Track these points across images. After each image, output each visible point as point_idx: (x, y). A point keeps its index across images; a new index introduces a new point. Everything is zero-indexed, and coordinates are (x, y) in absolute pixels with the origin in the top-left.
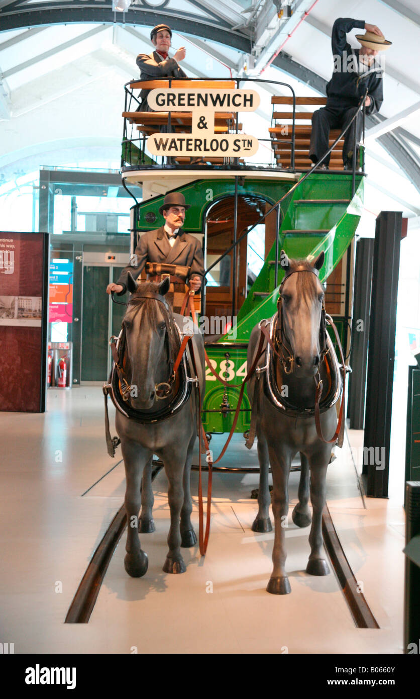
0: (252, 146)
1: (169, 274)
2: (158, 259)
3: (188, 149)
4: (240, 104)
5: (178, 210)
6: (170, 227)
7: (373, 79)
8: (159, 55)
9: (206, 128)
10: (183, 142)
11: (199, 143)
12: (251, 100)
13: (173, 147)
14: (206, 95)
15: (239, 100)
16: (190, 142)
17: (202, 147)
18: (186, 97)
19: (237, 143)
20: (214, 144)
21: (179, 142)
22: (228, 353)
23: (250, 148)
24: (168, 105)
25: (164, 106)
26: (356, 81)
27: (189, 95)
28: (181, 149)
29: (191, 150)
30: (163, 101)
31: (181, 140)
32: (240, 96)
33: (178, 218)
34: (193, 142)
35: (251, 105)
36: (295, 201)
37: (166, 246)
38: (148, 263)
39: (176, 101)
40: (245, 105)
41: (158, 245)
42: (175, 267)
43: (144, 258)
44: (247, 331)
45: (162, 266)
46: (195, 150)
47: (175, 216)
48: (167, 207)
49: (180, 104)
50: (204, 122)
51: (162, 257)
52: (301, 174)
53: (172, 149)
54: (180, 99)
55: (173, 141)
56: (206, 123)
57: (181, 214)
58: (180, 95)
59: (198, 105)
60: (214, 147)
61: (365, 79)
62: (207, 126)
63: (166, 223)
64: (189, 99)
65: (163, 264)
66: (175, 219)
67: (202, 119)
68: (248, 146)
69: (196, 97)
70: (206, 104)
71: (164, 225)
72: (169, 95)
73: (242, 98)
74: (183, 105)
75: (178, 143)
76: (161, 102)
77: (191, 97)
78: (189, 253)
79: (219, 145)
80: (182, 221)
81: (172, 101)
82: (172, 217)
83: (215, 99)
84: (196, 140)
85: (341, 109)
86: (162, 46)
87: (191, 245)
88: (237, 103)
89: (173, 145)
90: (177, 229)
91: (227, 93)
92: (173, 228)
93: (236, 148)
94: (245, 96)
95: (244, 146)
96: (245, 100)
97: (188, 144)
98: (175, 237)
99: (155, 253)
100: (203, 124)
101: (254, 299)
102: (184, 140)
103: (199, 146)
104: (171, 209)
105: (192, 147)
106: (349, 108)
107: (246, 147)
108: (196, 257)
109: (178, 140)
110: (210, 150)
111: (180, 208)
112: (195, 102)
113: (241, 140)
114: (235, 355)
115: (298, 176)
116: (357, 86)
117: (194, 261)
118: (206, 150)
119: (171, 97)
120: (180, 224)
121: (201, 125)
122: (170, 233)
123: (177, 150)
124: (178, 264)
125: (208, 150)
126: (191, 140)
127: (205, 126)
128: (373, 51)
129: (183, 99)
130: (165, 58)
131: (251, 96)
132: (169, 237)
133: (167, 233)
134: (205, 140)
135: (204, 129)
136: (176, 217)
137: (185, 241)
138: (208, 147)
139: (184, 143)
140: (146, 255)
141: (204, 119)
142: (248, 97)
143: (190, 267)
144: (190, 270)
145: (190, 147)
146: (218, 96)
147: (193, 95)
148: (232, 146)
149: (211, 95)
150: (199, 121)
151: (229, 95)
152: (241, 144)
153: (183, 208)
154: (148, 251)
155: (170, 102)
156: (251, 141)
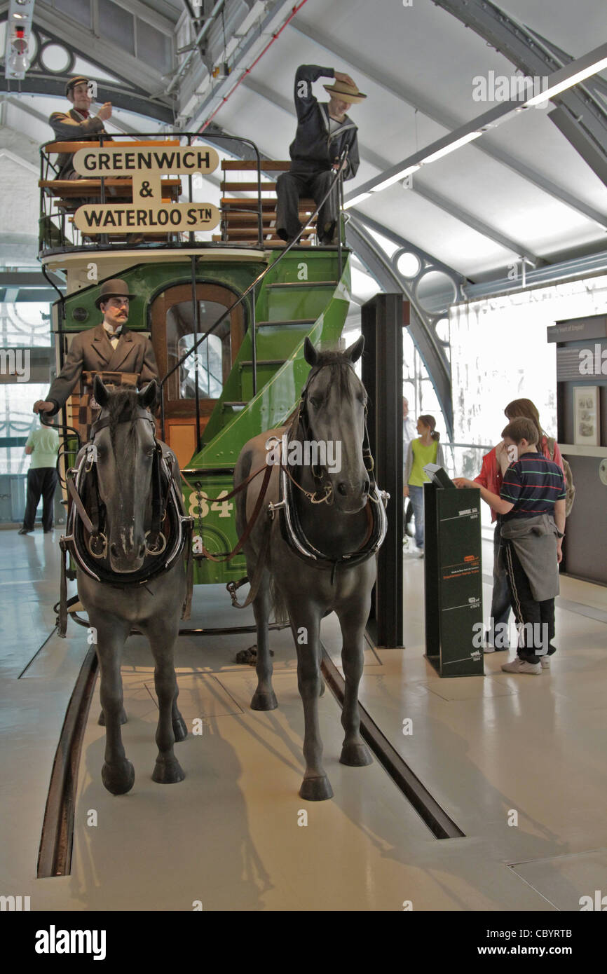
0: (212, 216)
1: (113, 385)
2: (97, 366)
3: (129, 224)
4: (193, 166)
5: (119, 301)
6: (111, 324)
7: (346, 137)
8: (79, 114)
9: (151, 196)
10: (122, 214)
11: (143, 216)
12: (207, 160)
13: (109, 222)
14: (149, 155)
15: (190, 160)
16: (131, 215)
17: (147, 220)
18: (123, 158)
19: (192, 213)
20: (163, 216)
21: (117, 214)
22: (199, 482)
23: (208, 219)
24: (101, 168)
25: (95, 170)
26: (327, 140)
27: (127, 155)
28: (120, 224)
29: (133, 224)
30: (94, 163)
31: (120, 213)
32: (193, 155)
33: (120, 312)
34: (135, 215)
35: (208, 166)
36: (267, 285)
37: (108, 348)
38: (84, 372)
39: (111, 164)
40: (200, 166)
41: (97, 348)
42: (120, 375)
43: (79, 366)
44: (222, 453)
45: (103, 374)
46: (139, 224)
47: (117, 309)
48: (105, 299)
49: (115, 167)
50: (148, 188)
51: (103, 362)
52: (272, 251)
53: (108, 224)
54: (115, 161)
55: (109, 213)
56: (151, 190)
57: (124, 307)
58: (115, 156)
59: (140, 167)
60: (163, 219)
61: (337, 137)
62: (152, 193)
63: (105, 319)
64: (128, 161)
65: (104, 372)
66: (117, 314)
67: (146, 184)
68: (206, 218)
69: (136, 158)
70: (149, 165)
71: (102, 322)
72: (101, 156)
73: (196, 157)
74: (120, 168)
75: (116, 216)
76: (91, 166)
77: (130, 158)
78: (137, 357)
79: (169, 217)
80: (126, 315)
81: (106, 163)
82: (112, 311)
83: (160, 160)
84: (139, 212)
85: (311, 174)
86: (81, 103)
87: (140, 346)
88: (189, 163)
89: (109, 219)
90: (119, 325)
91: (176, 152)
92: (115, 325)
93: (192, 220)
94: (199, 155)
95: (201, 217)
96: (200, 160)
97: (129, 218)
98: (118, 337)
99: (93, 358)
100: (146, 191)
101: (224, 410)
102: (123, 212)
103: (143, 219)
104: (111, 301)
105: (134, 221)
106: (320, 173)
107: (204, 219)
108: (147, 360)
109: (116, 212)
110: (158, 224)
111: (123, 299)
112: (135, 164)
113: (196, 209)
114: (206, 484)
115: (268, 254)
116: (329, 146)
117: (144, 366)
118: (152, 223)
119: (104, 159)
120: (123, 320)
121: (145, 193)
122: (111, 332)
123: (114, 225)
124: (125, 371)
125: (155, 224)
126: (133, 212)
127: (149, 194)
128: (346, 103)
129: (120, 161)
130: (86, 117)
131: (207, 154)
132: (110, 337)
133: (107, 332)
134: (151, 212)
135: (149, 197)
136: (116, 311)
137: (131, 341)
138: (155, 219)
139: (124, 216)
140: (81, 361)
141: (148, 185)
142: (203, 156)
143: (139, 374)
144: (139, 377)
145: (131, 221)
146: (165, 156)
147: (133, 155)
148: (185, 218)
149: (156, 155)
150: (141, 188)
151: (178, 154)
152: (197, 215)
153: (125, 299)
154: (83, 356)
155: (103, 165)
156: (210, 210)
